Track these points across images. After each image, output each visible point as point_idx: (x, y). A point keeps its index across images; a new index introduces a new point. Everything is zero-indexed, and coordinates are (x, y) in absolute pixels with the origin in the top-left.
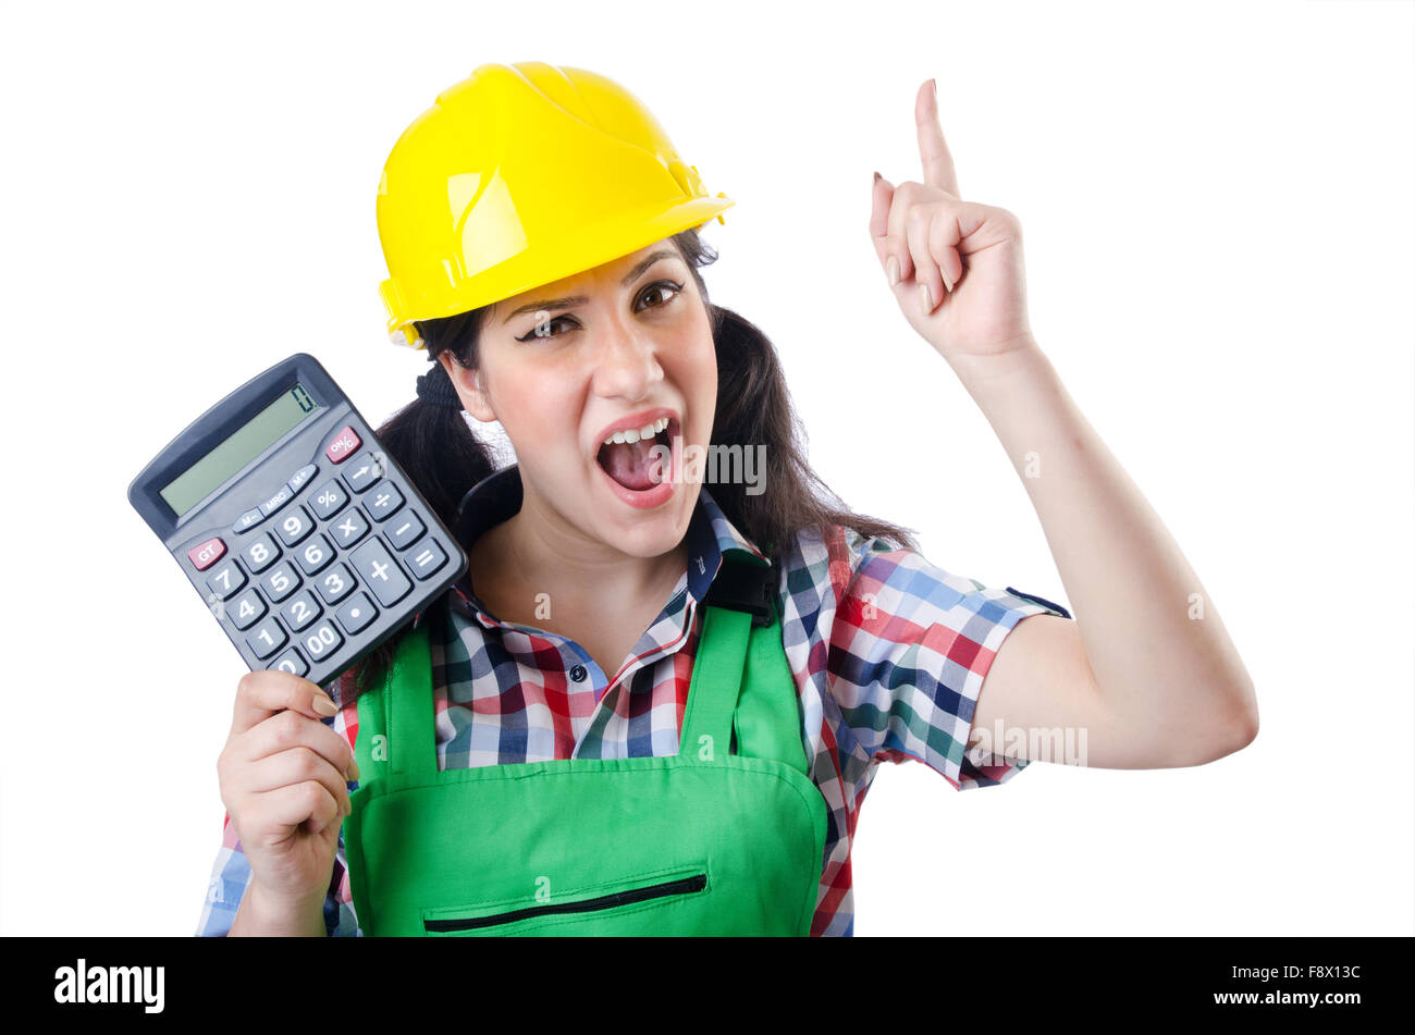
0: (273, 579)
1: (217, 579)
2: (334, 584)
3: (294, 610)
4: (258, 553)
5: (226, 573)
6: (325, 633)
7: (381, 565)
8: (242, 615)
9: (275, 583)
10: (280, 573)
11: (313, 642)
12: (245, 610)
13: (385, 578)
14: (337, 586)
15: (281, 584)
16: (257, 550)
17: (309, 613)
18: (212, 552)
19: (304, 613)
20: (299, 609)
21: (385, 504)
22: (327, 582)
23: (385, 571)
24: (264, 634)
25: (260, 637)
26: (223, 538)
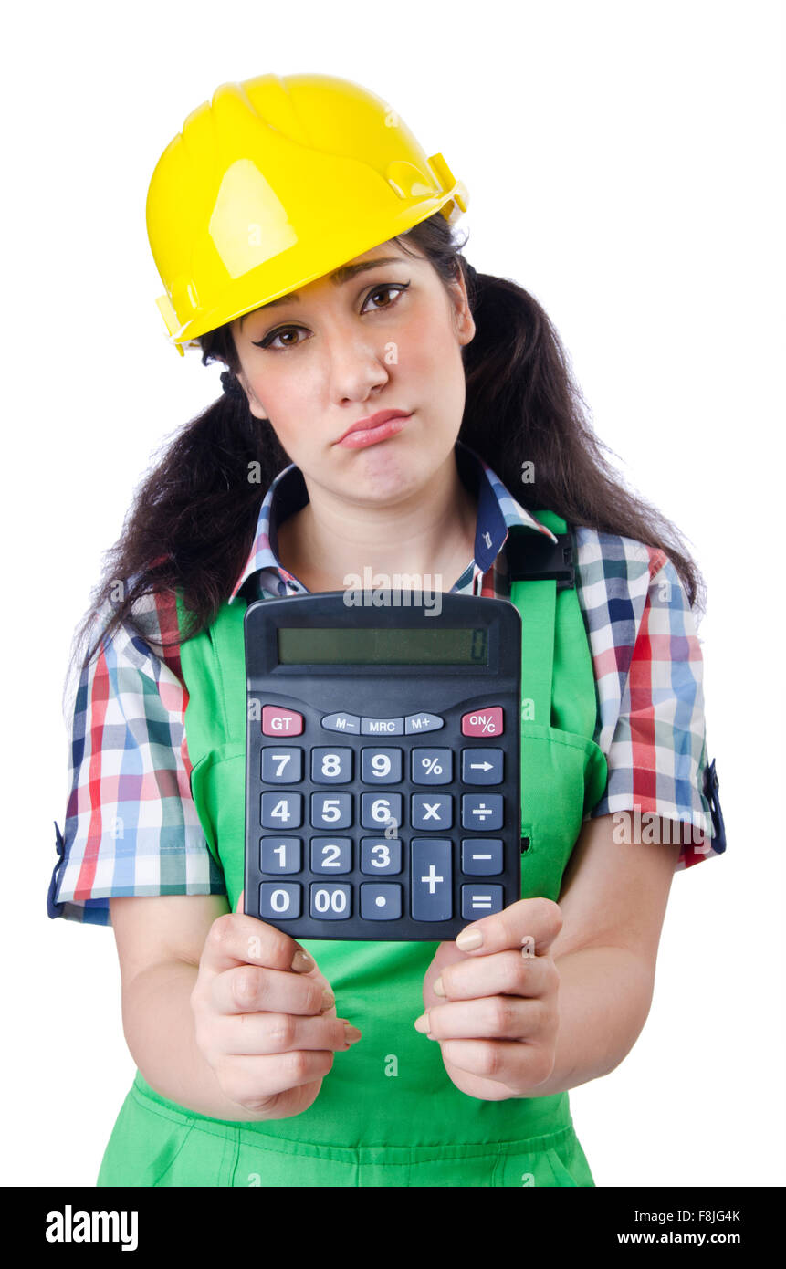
0: (327, 803)
1: (275, 757)
2: (380, 856)
3: (325, 850)
4: (331, 765)
5: (286, 758)
6: (339, 897)
7: (437, 874)
8: (274, 814)
9: (326, 809)
10: (337, 802)
11: (322, 897)
12: (280, 811)
13: (432, 890)
14: (381, 861)
15: (331, 814)
16: (331, 761)
17: (338, 865)
18: (287, 728)
19: (332, 862)
20: (331, 852)
21: (482, 818)
22: (375, 850)
23: (437, 884)
24: (282, 851)
25: (275, 851)
26: (307, 719)
